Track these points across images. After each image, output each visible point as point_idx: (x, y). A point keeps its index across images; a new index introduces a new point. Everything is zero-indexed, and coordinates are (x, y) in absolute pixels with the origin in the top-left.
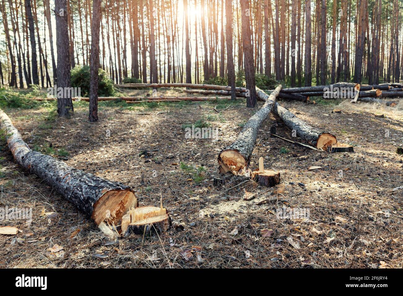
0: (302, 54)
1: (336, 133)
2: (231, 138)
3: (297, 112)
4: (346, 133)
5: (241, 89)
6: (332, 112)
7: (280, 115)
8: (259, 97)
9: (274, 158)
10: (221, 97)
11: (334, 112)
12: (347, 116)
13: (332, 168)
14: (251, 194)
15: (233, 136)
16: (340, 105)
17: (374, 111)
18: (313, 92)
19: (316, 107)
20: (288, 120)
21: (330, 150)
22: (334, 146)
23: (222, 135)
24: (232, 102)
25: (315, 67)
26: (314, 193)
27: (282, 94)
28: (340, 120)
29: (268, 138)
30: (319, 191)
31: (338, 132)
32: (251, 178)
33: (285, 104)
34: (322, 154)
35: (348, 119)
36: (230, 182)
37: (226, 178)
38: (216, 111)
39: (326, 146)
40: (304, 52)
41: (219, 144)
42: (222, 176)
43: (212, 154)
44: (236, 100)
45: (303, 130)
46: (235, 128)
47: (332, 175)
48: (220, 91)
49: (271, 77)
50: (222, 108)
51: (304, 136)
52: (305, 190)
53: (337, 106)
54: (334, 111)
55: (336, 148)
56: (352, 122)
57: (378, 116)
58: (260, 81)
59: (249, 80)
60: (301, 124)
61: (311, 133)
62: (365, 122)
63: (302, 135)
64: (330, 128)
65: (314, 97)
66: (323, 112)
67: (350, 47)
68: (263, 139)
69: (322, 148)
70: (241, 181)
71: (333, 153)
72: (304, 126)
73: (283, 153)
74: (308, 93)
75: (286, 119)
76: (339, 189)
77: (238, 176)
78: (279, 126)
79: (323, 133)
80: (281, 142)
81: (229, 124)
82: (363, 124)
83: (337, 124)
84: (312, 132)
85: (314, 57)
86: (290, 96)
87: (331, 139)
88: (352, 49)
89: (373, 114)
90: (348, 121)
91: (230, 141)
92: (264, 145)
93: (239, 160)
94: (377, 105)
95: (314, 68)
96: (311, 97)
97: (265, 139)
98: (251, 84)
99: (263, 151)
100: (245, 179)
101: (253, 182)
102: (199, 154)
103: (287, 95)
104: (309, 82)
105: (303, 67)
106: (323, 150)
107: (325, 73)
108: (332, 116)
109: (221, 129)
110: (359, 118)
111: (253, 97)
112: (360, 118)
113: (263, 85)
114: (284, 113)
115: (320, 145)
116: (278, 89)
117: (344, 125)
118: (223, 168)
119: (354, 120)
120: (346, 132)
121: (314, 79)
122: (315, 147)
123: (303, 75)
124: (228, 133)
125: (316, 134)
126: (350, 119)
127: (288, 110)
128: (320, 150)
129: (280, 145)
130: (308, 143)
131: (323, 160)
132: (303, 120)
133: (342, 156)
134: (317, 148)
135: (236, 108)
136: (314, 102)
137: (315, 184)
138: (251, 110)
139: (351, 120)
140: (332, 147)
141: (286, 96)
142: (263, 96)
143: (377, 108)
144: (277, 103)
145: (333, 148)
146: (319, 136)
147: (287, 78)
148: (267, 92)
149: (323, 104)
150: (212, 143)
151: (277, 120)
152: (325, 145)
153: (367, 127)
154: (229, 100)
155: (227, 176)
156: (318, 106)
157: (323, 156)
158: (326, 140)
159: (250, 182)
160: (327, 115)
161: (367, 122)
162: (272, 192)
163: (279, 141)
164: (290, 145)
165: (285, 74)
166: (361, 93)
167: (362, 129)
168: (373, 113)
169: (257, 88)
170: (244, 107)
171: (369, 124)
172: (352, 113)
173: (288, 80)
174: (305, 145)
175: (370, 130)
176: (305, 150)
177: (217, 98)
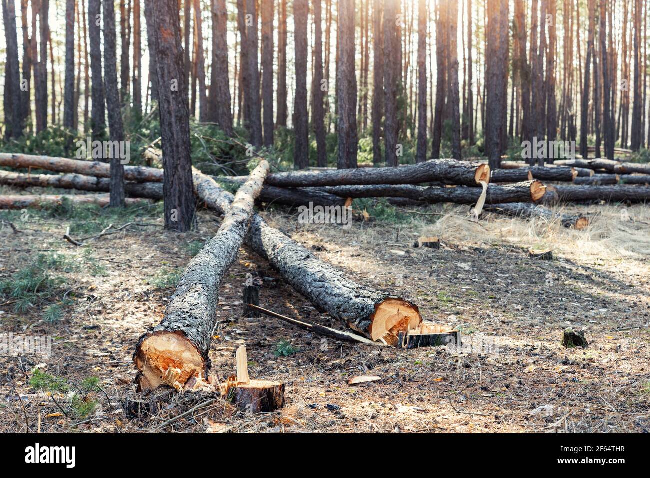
0: (328, 57)
1: (424, 303)
2: (129, 319)
3: (317, 244)
4: (451, 301)
5: (140, 173)
6: (416, 246)
7: (270, 252)
8: (202, 200)
9: (260, 369)
10: (76, 199)
11: (420, 245)
12: (456, 255)
13: (405, 379)
14: (224, 426)
15: (133, 314)
16: (439, 225)
17: (529, 243)
18: (360, 184)
19: (370, 230)
20: (293, 267)
21: (405, 344)
22: (414, 331)
23: (100, 312)
24: (113, 213)
25: (369, 102)
26: (362, 422)
27: (270, 189)
28: (435, 267)
29: (237, 319)
30: (373, 418)
31: (429, 299)
32: (219, 395)
33: (279, 218)
34: (383, 353)
35: (459, 265)
36: (169, 407)
37: (159, 399)
38: (69, 240)
39: (395, 333)
40: (334, 50)
41: (96, 337)
42: (147, 395)
43: (81, 364)
44: (126, 206)
45: (336, 291)
46: (139, 290)
47: (404, 392)
48: (69, 177)
49: (234, 137)
50: (86, 232)
51: (339, 308)
52: (343, 418)
53: (432, 227)
54: (421, 241)
55: (418, 337)
56: (468, 272)
57: (536, 256)
58: (201, 145)
59: (171, 146)
60: (328, 275)
61: (355, 300)
62: (503, 272)
63: (331, 308)
64: (409, 290)
65: (364, 200)
66: (390, 243)
67: (474, 43)
68: (224, 322)
69: (385, 338)
70: (197, 403)
71: (411, 348)
72: (337, 283)
73: (282, 355)
74: (348, 187)
75: (286, 264)
76: (416, 414)
77: (189, 392)
78: (267, 285)
79: (387, 299)
80: (275, 328)
81: (118, 280)
82: (498, 277)
83: (427, 277)
84: (357, 297)
85: (365, 69)
86: (295, 197)
87: (405, 314)
88: (478, 49)
89: (525, 251)
90: (458, 270)
91: (128, 330)
92: (228, 338)
93: (187, 355)
94: (540, 223)
95: (366, 105)
96: (357, 200)
97: (228, 322)
98: (180, 159)
99: (226, 353)
100: (206, 398)
101: (225, 403)
102: (43, 366)
103: (286, 194)
104: (349, 153)
105: (331, 100)
106: (386, 344)
107: (400, 124)
108: (414, 255)
109: (96, 295)
110: (488, 261)
111: (183, 199)
112: (491, 261)
113: (209, 161)
114: (282, 246)
115: (380, 330)
116: (258, 173)
117: (445, 280)
118: (146, 379)
119: (473, 266)
120: (451, 298)
121: (366, 142)
122: (366, 337)
123: (333, 126)
124: (117, 306)
125: (369, 302)
126: (463, 265)
127: (290, 237)
128: (380, 344)
129: (272, 336)
130: (348, 327)
131: (387, 366)
132: (333, 266)
133: (432, 355)
134: (372, 340)
135: (134, 230)
136: (366, 214)
137: (363, 408)
138: (179, 237)
139: (466, 266)
140: (409, 335)
141: (283, 196)
142: (213, 197)
143: (539, 234)
144: (259, 219)
145: (412, 337)
146: (377, 306)
147: (280, 135)
148: (225, 181)
149: (392, 221)
150: (75, 336)
151: (259, 267)
152: (391, 331)
153: (508, 285)
154: (103, 206)
155: (159, 394)
156: (378, 229)
157: (386, 358)
158: (393, 317)
159: (216, 404)
160: (402, 253)
161: (508, 272)
162: (268, 422)
163: (269, 326)
164: (300, 336)
165: (275, 121)
166: (492, 191)
167: (492, 290)
168: (525, 247)
169: (195, 172)
170: (158, 229)
171: (513, 278)
172: (471, 248)
173: (284, 143)
174: (340, 333)
175: (513, 293)
176: (340, 347)
177: (65, 200)
